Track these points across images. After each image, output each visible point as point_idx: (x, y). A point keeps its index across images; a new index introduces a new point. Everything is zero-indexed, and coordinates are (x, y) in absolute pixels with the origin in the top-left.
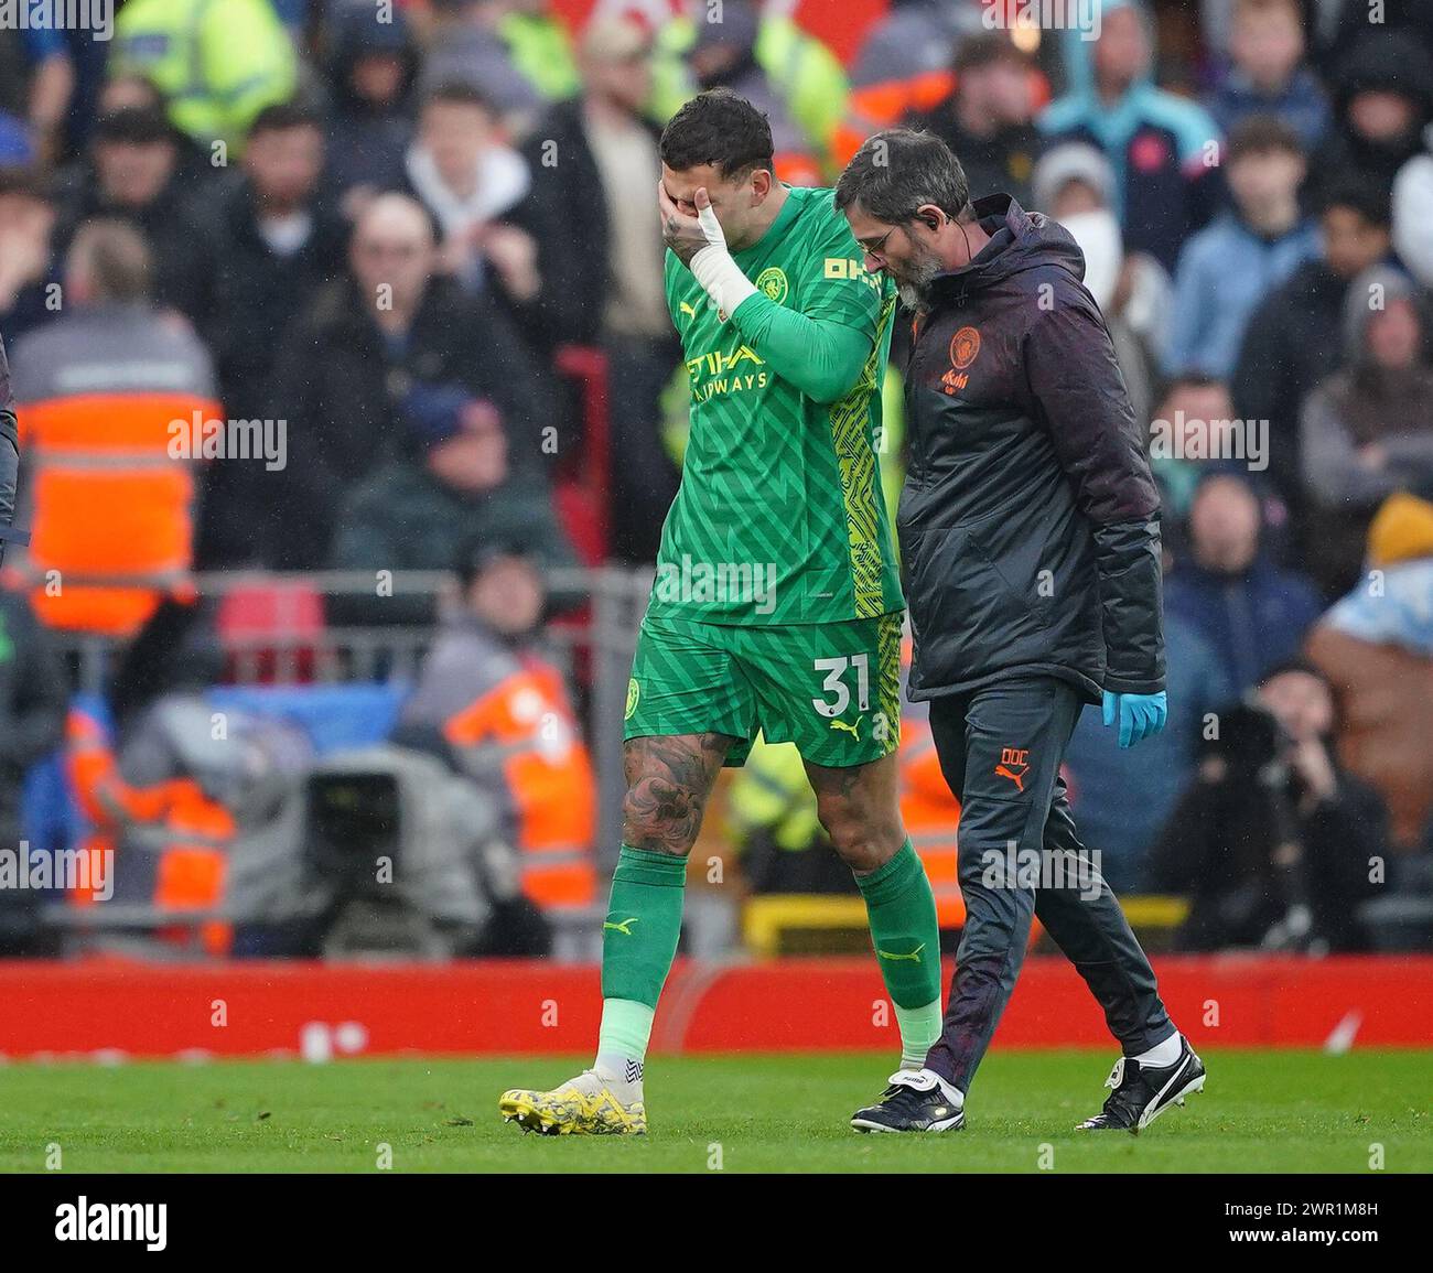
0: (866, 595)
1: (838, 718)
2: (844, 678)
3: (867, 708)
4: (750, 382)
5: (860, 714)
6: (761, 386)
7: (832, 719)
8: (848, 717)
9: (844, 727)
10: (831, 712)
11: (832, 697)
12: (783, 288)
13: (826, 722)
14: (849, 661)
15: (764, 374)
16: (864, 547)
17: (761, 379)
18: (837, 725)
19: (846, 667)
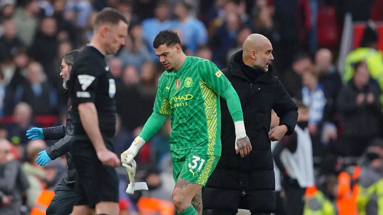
0: (211, 150)
1: (192, 169)
2: (198, 162)
3: (199, 171)
4: (183, 104)
5: (197, 171)
6: (186, 105)
7: (190, 169)
8: (194, 170)
9: (192, 172)
10: (191, 167)
11: (193, 164)
12: (191, 83)
13: (189, 169)
14: (201, 159)
15: (187, 102)
16: (212, 140)
17: (186, 104)
18: (191, 170)
19: (199, 160)
